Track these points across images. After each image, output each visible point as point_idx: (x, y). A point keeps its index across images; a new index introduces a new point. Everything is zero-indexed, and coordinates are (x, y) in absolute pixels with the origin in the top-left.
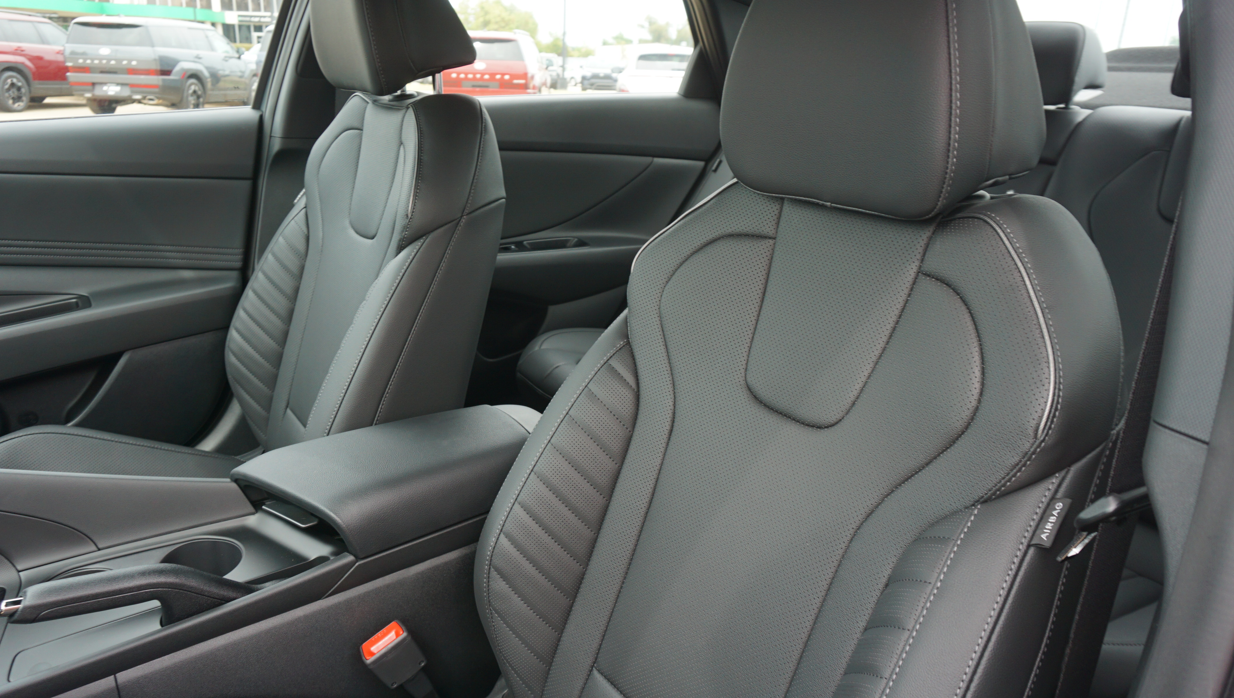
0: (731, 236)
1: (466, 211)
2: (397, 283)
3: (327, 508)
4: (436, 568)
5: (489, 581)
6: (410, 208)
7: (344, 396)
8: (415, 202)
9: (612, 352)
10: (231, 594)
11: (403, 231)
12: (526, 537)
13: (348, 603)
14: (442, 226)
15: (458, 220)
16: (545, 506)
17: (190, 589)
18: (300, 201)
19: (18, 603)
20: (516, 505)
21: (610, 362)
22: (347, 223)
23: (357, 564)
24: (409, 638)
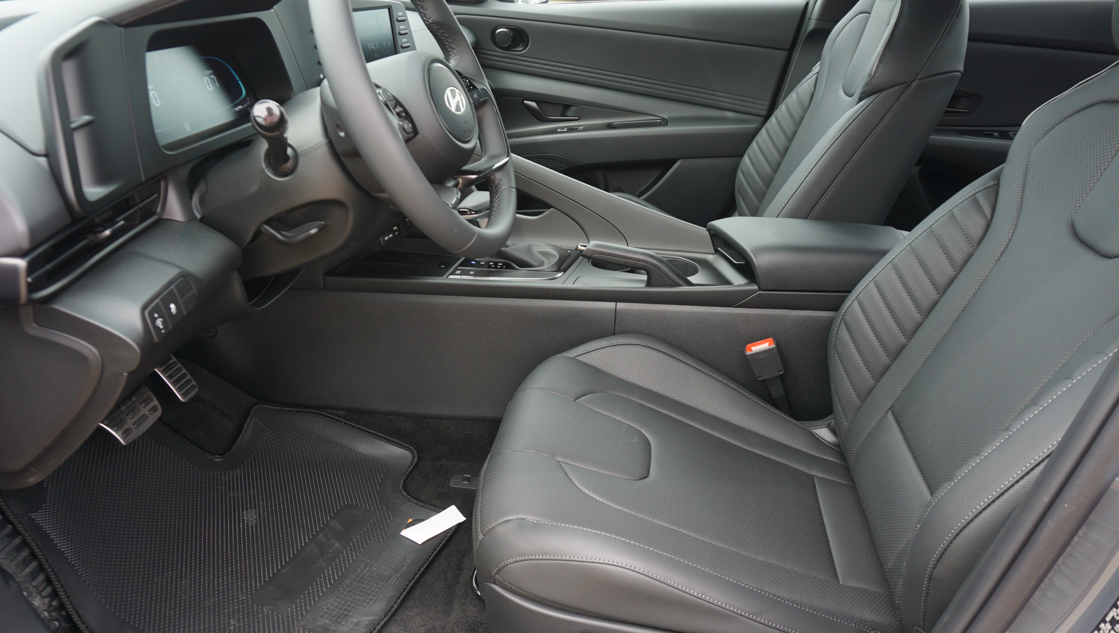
0: (1107, 102)
1: (919, 77)
2: (849, 124)
3: (751, 251)
4: (810, 318)
5: (838, 330)
6: (874, 68)
7: (792, 197)
8: (879, 65)
9: (982, 188)
10: (683, 283)
11: (865, 87)
12: (871, 306)
13: (747, 316)
14: (896, 86)
15: (909, 83)
16: (891, 288)
17: (662, 271)
18: (816, 69)
19: (585, 246)
20: (872, 282)
21: (976, 195)
22: (840, 86)
23: (758, 292)
24: (776, 350)
